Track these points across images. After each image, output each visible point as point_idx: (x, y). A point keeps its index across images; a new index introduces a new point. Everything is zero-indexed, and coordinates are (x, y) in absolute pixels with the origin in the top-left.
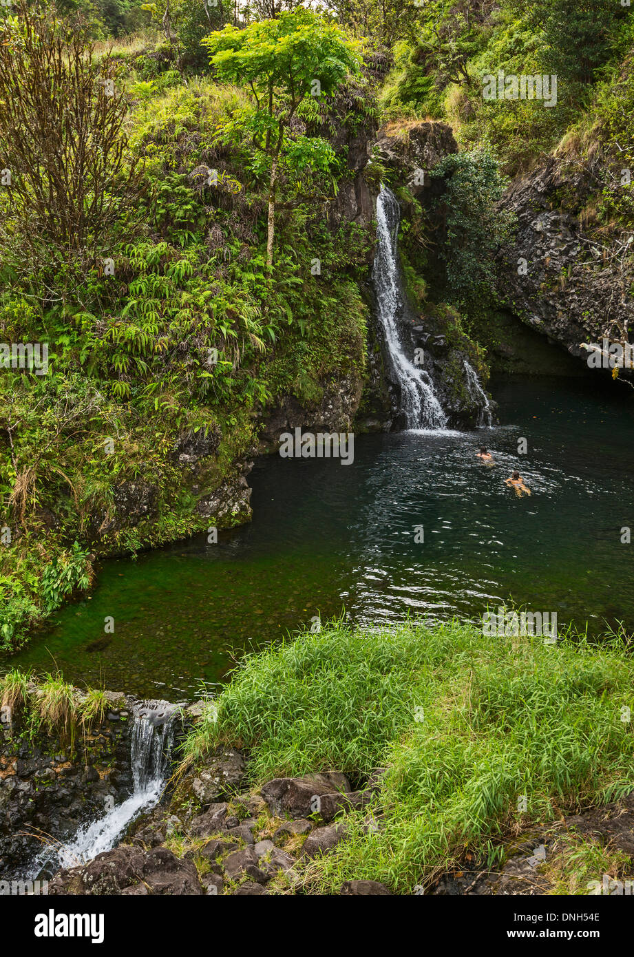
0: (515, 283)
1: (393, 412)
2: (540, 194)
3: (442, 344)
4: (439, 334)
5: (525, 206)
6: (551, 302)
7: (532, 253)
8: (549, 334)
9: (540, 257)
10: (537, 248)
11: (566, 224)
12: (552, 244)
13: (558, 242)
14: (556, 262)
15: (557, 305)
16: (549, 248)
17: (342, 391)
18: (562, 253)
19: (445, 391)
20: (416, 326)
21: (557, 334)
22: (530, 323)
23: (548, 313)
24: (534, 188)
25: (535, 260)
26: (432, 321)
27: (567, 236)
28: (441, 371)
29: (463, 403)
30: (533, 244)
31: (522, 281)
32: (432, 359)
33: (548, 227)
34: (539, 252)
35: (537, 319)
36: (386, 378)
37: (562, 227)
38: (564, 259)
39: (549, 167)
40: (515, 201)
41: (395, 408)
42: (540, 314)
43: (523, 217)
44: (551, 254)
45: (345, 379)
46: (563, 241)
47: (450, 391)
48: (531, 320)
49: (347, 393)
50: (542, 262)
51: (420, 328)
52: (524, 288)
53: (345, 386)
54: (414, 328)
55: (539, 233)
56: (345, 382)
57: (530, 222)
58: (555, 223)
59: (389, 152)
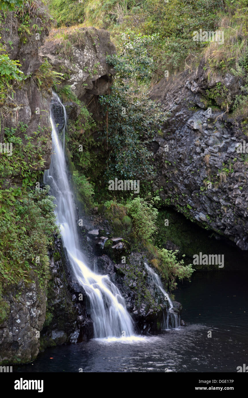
0: (177, 181)
1: (79, 322)
2: (194, 94)
3: (121, 247)
4: (116, 236)
5: (180, 105)
6: (215, 198)
7: (191, 151)
8: (216, 230)
9: (199, 154)
10: (196, 146)
11: (222, 121)
12: (210, 142)
13: (216, 139)
14: (216, 159)
15: (221, 200)
16: (207, 145)
17: (28, 303)
18: (220, 150)
19: (129, 295)
20: (91, 230)
21: (223, 230)
22: (196, 220)
23: (214, 210)
24: (187, 88)
25: (195, 157)
26: (107, 224)
27: (223, 134)
28: (123, 275)
29: (149, 307)
30: (191, 141)
31: (184, 179)
32: (113, 263)
33: (205, 125)
34: (198, 150)
35: (202, 216)
36: (69, 287)
37: (218, 125)
38: (224, 155)
39: (201, 68)
40: (170, 100)
41: (81, 318)
42: (205, 211)
43: (179, 116)
44: (211, 152)
45: (31, 290)
46: (221, 139)
47: (134, 295)
48: (197, 217)
49: (33, 306)
50: (202, 160)
51: (96, 232)
52: (186, 186)
53: (31, 298)
54: (90, 232)
55: (196, 131)
56: (31, 294)
57: (187, 120)
58: (211, 120)
59: (49, 56)
